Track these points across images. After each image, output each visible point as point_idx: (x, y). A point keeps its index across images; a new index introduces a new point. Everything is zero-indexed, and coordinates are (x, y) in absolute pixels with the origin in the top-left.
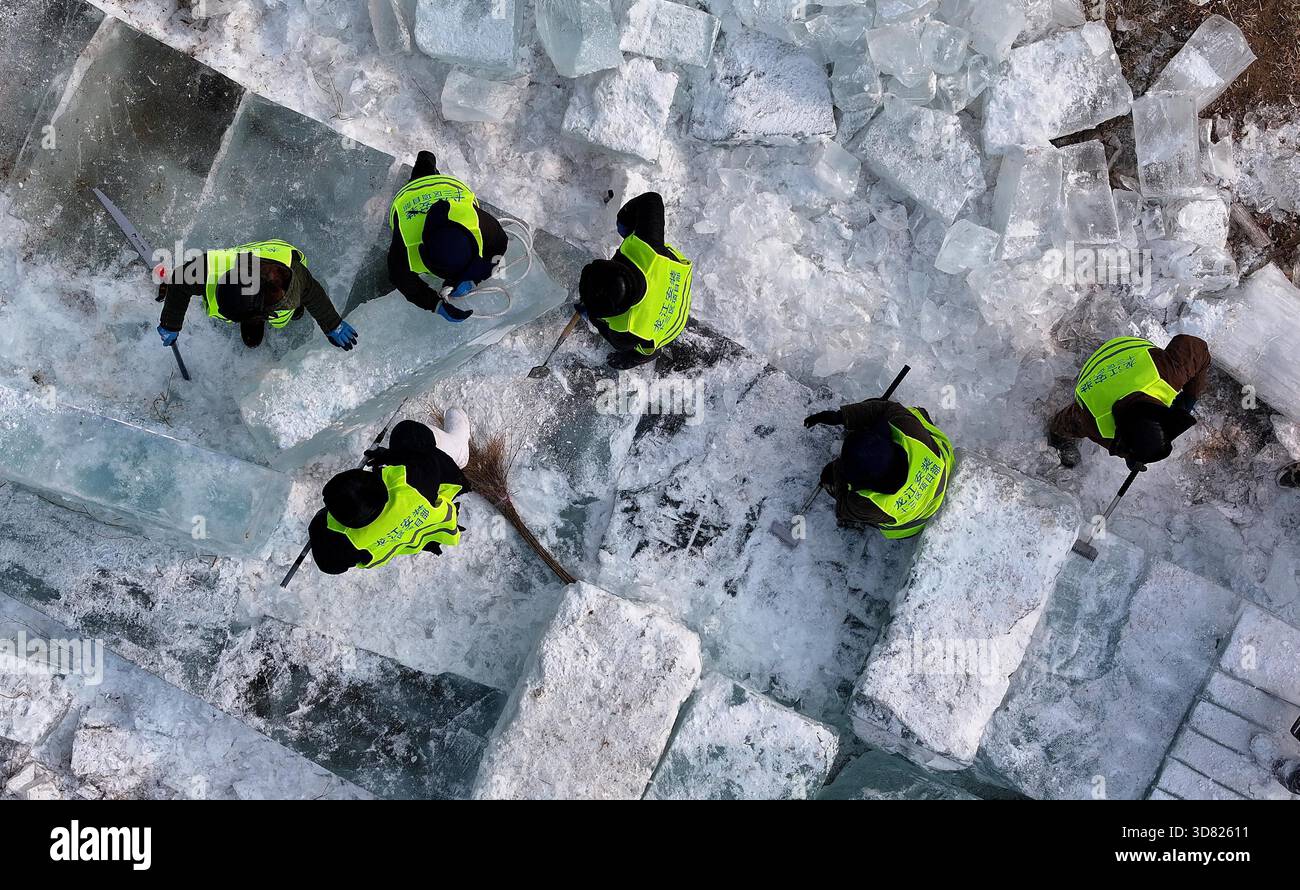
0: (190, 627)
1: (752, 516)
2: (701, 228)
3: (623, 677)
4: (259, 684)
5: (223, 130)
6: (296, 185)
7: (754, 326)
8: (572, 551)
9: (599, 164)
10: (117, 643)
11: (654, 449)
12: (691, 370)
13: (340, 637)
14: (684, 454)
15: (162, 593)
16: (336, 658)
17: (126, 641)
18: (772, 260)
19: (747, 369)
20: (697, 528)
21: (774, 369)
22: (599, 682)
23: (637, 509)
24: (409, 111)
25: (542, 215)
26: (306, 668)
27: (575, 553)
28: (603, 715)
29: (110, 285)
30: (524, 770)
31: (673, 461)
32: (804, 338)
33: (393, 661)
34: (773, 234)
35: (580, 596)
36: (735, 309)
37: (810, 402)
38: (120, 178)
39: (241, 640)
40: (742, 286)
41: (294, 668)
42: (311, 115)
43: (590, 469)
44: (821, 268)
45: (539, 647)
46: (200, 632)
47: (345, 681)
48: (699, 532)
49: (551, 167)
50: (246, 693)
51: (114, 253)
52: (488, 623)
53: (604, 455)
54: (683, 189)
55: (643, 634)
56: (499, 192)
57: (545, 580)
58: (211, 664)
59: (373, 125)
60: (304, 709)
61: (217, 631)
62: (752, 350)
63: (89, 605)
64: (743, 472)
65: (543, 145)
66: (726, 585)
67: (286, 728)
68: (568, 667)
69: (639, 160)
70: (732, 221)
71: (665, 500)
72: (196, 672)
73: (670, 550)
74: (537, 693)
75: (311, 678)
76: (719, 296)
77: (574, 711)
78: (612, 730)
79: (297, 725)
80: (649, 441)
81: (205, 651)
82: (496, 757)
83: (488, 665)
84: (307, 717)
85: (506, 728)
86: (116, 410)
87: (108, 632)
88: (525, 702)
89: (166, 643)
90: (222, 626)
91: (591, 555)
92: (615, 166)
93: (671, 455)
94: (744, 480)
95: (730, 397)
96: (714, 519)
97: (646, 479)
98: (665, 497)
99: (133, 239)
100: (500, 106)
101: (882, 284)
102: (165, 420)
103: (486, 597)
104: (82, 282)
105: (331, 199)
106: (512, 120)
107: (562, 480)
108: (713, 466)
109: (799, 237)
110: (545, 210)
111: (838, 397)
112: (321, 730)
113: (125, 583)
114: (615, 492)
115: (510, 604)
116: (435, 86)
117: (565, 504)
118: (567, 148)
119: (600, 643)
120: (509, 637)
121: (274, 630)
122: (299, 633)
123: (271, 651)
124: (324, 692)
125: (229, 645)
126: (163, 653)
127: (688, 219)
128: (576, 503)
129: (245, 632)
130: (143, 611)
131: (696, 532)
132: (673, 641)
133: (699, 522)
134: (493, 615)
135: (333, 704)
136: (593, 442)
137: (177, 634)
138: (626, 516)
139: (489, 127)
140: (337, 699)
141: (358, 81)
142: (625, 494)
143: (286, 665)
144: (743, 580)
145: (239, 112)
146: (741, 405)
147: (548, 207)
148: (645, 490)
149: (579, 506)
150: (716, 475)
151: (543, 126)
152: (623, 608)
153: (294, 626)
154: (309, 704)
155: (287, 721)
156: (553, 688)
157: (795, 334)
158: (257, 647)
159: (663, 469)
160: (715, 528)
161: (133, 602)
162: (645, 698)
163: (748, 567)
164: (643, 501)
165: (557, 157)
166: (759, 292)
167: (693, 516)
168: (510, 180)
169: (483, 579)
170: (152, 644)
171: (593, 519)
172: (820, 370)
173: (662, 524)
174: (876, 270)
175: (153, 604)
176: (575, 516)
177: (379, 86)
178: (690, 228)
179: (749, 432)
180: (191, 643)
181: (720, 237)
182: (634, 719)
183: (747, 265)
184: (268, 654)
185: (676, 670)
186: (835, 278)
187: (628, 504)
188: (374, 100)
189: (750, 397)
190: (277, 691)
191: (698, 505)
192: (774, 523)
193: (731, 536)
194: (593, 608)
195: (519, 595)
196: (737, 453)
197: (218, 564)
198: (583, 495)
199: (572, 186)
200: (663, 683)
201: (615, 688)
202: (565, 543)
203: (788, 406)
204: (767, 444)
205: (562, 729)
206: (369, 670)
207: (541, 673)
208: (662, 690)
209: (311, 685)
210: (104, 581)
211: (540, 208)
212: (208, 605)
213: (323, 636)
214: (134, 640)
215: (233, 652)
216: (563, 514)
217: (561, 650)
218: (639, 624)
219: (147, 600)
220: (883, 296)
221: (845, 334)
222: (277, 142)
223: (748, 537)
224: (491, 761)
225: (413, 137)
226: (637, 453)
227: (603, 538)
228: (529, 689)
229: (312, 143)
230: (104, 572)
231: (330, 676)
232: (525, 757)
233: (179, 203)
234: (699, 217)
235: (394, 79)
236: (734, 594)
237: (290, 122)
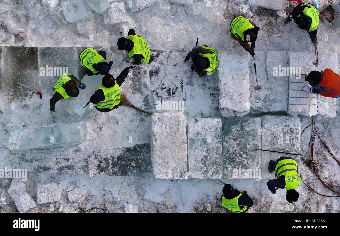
0: (80, 161)
1: (181, 83)
2: (143, 31)
3: (171, 128)
4: (99, 166)
5: (37, 58)
6: (57, 62)
7: (163, 45)
8: (149, 108)
9: (116, 28)
10: (67, 171)
11: (155, 79)
12: (155, 60)
13: (111, 148)
14: (162, 78)
15: (71, 157)
16: (112, 153)
17: (68, 170)
18: (160, 30)
19: (166, 54)
20: (172, 91)
21: (171, 52)
22: (167, 131)
23: (158, 93)
24: (73, 36)
25: (110, 44)
26: (107, 158)
27: (150, 108)
28: (171, 138)
29: (30, 100)
30: (161, 157)
32: (174, 42)
33: (124, 148)
34: (158, 24)
35: (155, 116)
36: (157, 43)
37: (182, 55)
38: (21, 78)
39: (91, 159)
40: (157, 38)
41: (105, 159)
42: (53, 46)
43: (144, 90)
44: (171, 27)
45: (151, 130)
46: (82, 161)
47: (116, 157)
48: (173, 92)
49: (107, 33)
50: (97, 169)
51: (27, 93)
52: (139, 131)
53: (146, 85)
54: (135, 24)
55: (171, 117)
56: (99, 43)
57: (146, 116)
58: (87, 166)
59: (67, 42)
60: (111, 166)
61: (85, 159)
62: (165, 50)
63: (57, 167)
64: (175, 75)
65: (103, 30)
66: (183, 100)
67: (109, 172)
68: (159, 132)
69: (124, 23)
70: (148, 26)
71: (162, 89)
72: (85, 169)
73: (168, 98)
74: (156, 140)
75: (109, 159)
76: (153, 42)
77: (165, 140)
78: (174, 140)
79: (111, 170)
80: (154, 78)
81: (85, 164)
82: (154, 157)
83: (143, 139)
84: (112, 167)
86: (43, 125)
87: (64, 170)
88: (154, 143)
89: (76, 167)
90: (86, 158)
91: (153, 107)
92: (119, 27)
93: (159, 79)
94: (176, 77)
95: (165, 61)
96: (174, 87)
97: (157, 86)
98: (162, 88)
99: (30, 89)
100: (90, 26)
101: (185, 24)
102: (54, 122)
103: (136, 126)
104: (24, 102)
105: (66, 61)
106: (94, 28)
107: (140, 95)
108: (169, 77)
109: (163, 23)
110: (110, 42)
111: (187, 51)
112: (116, 169)
113: (62, 159)
114: (152, 92)
115: (142, 125)
116: (75, 28)
117: (143, 99)
118: (108, 28)
119: (163, 124)
120: (145, 132)
121: (97, 153)
122: (102, 152)
123: (98, 158)
124: (113, 161)
125: (89, 161)
126: (77, 169)
127: (139, 30)
128: (145, 98)
129: (91, 157)
130: (69, 163)
131: (172, 92)
132: (178, 116)
133: (171, 90)
134: (139, 129)
135: (116, 162)
136: (142, 84)
137: (78, 164)
138: (156, 96)
139: (90, 31)
140: (116, 161)
141: (59, 35)
142: (154, 91)
143: (103, 159)
144: (186, 97)
145: (39, 53)
146: (168, 62)
148: (157, 88)
149: (146, 98)
150: (170, 78)
151: (101, 26)
152: (164, 114)
153: (100, 151)
154: (111, 165)
155: (108, 170)
156: (158, 137)
157: (172, 42)
158: (95, 158)
159: (159, 82)
160: (175, 89)
161: (66, 162)
162: (178, 130)
163: (186, 94)
164: (158, 91)
165: (107, 31)
166: (161, 37)
167: (170, 89)
168: (100, 40)
169: (134, 122)
170: (74, 168)
171: (150, 100)
172: (181, 47)
173: (164, 93)
174: (182, 21)
175: (70, 160)
176: (146, 101)
177: (64, 34)
178: (140, 31)
179: (173, 67)
180: (82, 164)
181: (147, 30)
182: (178, 135)
183: (156, 33)
184: (98, 159)
185: (181, 121)
186: (175, 27)
187: (155, 93)
188: (64, 37)
189: (169, 60)
190: (103, 165)
191: (169, 86)
192: (187, 82)
193: (179, 89)
194: (158, 117)
195: (143, 122)
196: (172, 72)
197: (79, 146)
198: (146, 96)
199: (113, 35)
200: (180, 125)
201: (171, 131)
202: (147, 107)
203: (178, 57)
204: (177, 67)
205: (164, 145)
206: (120, 152)
207: (154, 135)
208: (180, 127)
209: (110, 161)
210: (58, 160)
211: (108, 43)
212: (81, 155)
213: (107, 150)
214: (70, 169)
215: (91, 162)
216: (143, 102)
218: (169, 116)
219: (68, 160)
220: (186, 26)
221: (182, 37)
222: (49, 55)
223: (183, 88)
224: (153, 158)
225: (76, 41)
226: (152, 82)
227: (154, 102)
228: (154, 140)
229: (56, 52)
230: (57, 159)
231: (113, 157)
232: (160, 154)
233: (35, 77)
234: (141, 28)
235: (66, 31)
236: (185, 101)
237: (50, 50)
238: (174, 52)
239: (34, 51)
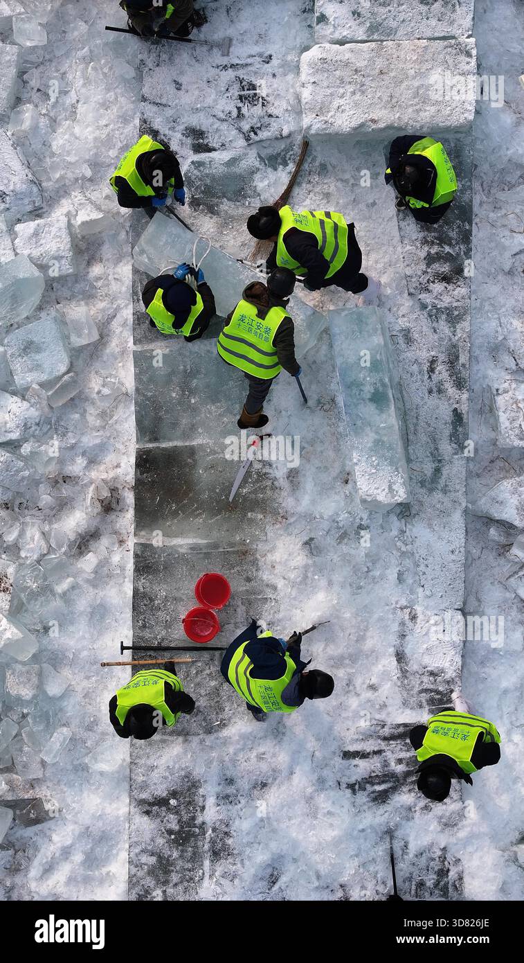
0: (435, 331)
1: (225, 68)
2: (89, 173)
3: (342, 81)
4: (446, 279)
5: (164, 449)
6: (174, 395)
7: (125, 119)
8: (291, 153)
9: (83, 245)
10: (463, 365)
11: (216, 137)
12: (166, 140)
13: (399, 249)
14: (211, 120)
15: (424, 355)
16: (412, 246)
17: (460, 362)
18: (87, 126)
19: (150, 111)
20: (246, 92)
21: (143, 97)
22: (351, 92)
23: (252, 128)
24: (105, 359)
25: (124, 261)
26: (425, 259)
27: (292, 150)
28: (367, 81)
29: (277, 467)
30: (418, 107)
31: (217, 124)
32: (118, 91)
33: (398, 215)
34: (73, 134)
36: (122, 134)
37: (150, 69)
38: (217, 491)
39: (428, 301)
40: (108, 135)
41: (428, 265)
42: (133, 408)
43: (244, 164)
44: (78, 101)
46: (435, 324)
47: (421, 235)
48: (248, 90)
49: (96, 270)
50: (455, 283)
51: (258, 473)
52: (352, 176)
53: (233, 161)
54: (73, 193)
55: (314, 83)
56: (124, 289)
57: (314, 160)
58: (449, 311)
59: (122, 373)
60: (447, 249)
61: (431, 316)
62: (138, 115)
63: (451, 390)
64: (205, 85)
65: (87, 280)
66: (268, 63)
67: (462, 253)
68: (352, 112)
69: (69, 221)
70: (77, 158)
71: (240, 116)
72: (457, 316)
73: (265, 100)
74: (373, 121)
75: (429, 254)
76: (120, 145)
77: (373, 98)
78: (373, 73)
79: (457, 248)
80: (213, 141)
81: (444, 317)
82: (418, 125)
83: (374, 165)
84: (450, 245)
85: (400, 129)
86: (341, 429)
87: (460, 373)
88: (382, 125)
89: (450, 340)
90: (426, 315)
91: (288, 141)
92: (79, 236)
93: (215, 127)
94: (208, 82)
95: (169, 112)
96: (237, 86)
97: (234, 132)
98: (238, 116)
99: (247, 467)
100: (78, 311)
101: (70, 67)
102: (333, 400)
103: (339, 184)
104: (283, 482)
105: (173, 373)
106: (82, 303)
107: (257, 176)
108: (209, 101)
109: (68, 122)
110: (121, 261)
111: (140, 57)
112: (453, 234)
113: (430, 377)
114: (249, 145)
115: (336, 170)
116: (85, 351)
117: (269, 170)
118: (83, 266)
119: (331, 103)
120: (354, 162)
121: (414, 285)
122: (409, 271)
123: (425, 281)
124: (433, 243)
125: (434, 306)
126: (456, 338)
127: (88, 184)
128: (266, 164)
129: (423, 301)
130: (440, 360)
131: (248, 92)
132: (310, 65)
133: (243, 93)
134: (347, 176)
135: (436, 234)
136: (229, 170)
137: (442, 336)
138: (258, 132)
139: (92, 313)
140: (433, 234)
141: (103, 392)
142: (248, 139)
143: (429, 270)
144: (260, 55)
145: (151, 445)
146: (170, 104)
147: (119, 260)
148: (240, 129)
149: (267, 162)
150: (213, 96)
151: (77, 285)
152: (306, 100)
153: (406, 276)
154: (443, 247)
155: (458, 254)
156: (367, 115)
157: (119, 96)
158: (427, 290)
159: (224, 126)
160: (241, 83)
161: (438, 368)
162: (347, 64)
163: (253, 56)
164: (246, 127)
165: (90, 270)
166: (106, 126)
167: (241, 97)
168: (114, 287)
169: (330, 191)
170: (454, 346)
171: (270, 151)
172: (131, 73)
173: (253, 113)
174: (64, 73)
175: (434, 357)
176: (274, 161)
177: (100, 381)
178: (91, 180)
179: (182, 92)
180: (443, 326)
181: (89, 160)
182: (361, 64)
183: (96, 139)
184: (428, 282)
185: (324, 56)
186: (79, 91)
187: (252, 134)
188: (109, 379)
189: (164, 101)
190: (445, 268)
191: (234, 98)
192: (223, 55)
193: (241, 73)
194: (314, 116)
195: (329, 168)
196: (197, 93)
197: (394, 333)
198: (260, 161)
199: (101, 254)
200: (334, 59)
201: (350, 83)
202: (290, 159)
203: (158, 82)
204: (183, 80)
205: (385, 98)
206: (408, 225)
207: (362, 125)
208: (338, 58)
209: (433, 251)
210: (435, 389)
211: (121, 264)
212: (419, 328)
213: (404, 258)
214: (457, 357)
215: (436, 302)
216: (276, 169)
217: (345, 120)
218: (310, 87)
219: (433, 362)
220: (76, 63)
221: (106, 70)
223: (237, 65)
224: (422, 127)
225: (117, 350)
226: (223, 145)
227: (277, 139)
228: (374, 126)
229: (148, 399)
230: (430, 392)
231: (423, 244)
232: (410, 110)
233: (215, 453)
234: (84, 178)
235: (93, 375)
236: (270, 56)
237: (142, 416)
238: (146, 90)
239: (144, 457)
